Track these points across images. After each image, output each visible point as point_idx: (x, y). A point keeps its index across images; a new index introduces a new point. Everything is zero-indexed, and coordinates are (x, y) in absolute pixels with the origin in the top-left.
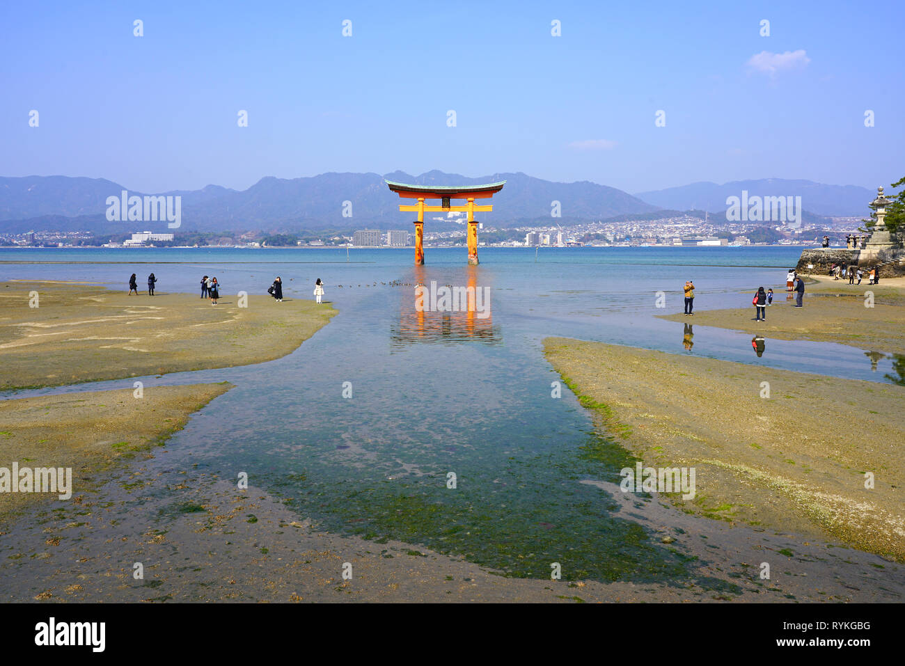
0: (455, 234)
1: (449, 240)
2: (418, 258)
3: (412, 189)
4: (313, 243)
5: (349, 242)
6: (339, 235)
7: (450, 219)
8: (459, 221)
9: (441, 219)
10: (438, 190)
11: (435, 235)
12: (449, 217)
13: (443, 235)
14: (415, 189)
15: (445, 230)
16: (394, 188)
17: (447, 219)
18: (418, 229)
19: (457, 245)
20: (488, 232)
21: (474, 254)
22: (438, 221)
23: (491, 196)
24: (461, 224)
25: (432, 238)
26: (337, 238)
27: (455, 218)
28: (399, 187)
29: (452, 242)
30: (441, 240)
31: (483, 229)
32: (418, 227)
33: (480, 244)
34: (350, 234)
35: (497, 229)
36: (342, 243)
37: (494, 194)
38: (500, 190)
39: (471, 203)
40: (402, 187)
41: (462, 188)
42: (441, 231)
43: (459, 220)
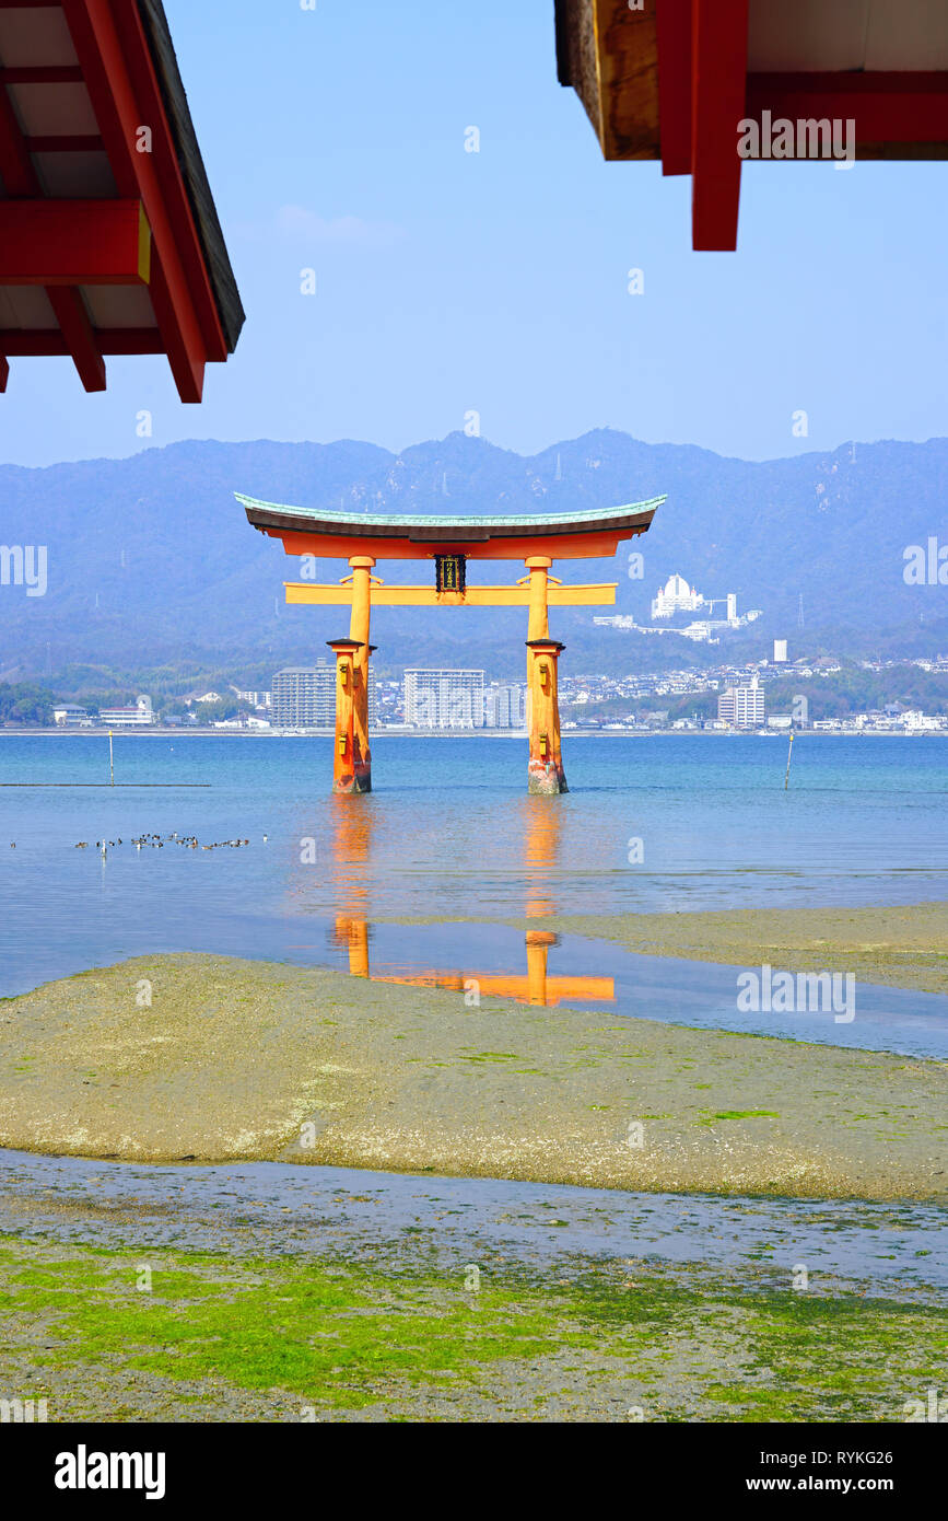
0: (676, 683)
1: (648, 705)
2: (344, 769)
3: (330, 524)
4: (115, 717)
5: (254, 713)
6: (218, 687)
7: (661, 621)
8: (698, 631)
9: (624, 622)
10: (421, 529)
11: (594, 687)
12: (657, 613)
13: (626, 686)
14: (341, 525)
15: (638, 666)
16: (265, 521)
17: (648, 623)
18: (345, 669)
19: (679, 724)
20: (807, 672)
21: (545, 758)
22: (610, 627)
23: (613, 552)
24: (704, 642)
25: (583, 697)
26: (208, 698)
27: (682, 618)
28: (282, 518)
29: (661, 715)
30: (617, 706)
31: (790, 662)
32: (344, 660)
33: (773, 721)
34: (261, 682)
35: (844, 662)
36: (230, 714)
37: (622, 544)
38: (646, 527)
39: (538, 576)
40: (294, 520)
41: (509, 522)
42: (617, 669)
43: (696, 626)
